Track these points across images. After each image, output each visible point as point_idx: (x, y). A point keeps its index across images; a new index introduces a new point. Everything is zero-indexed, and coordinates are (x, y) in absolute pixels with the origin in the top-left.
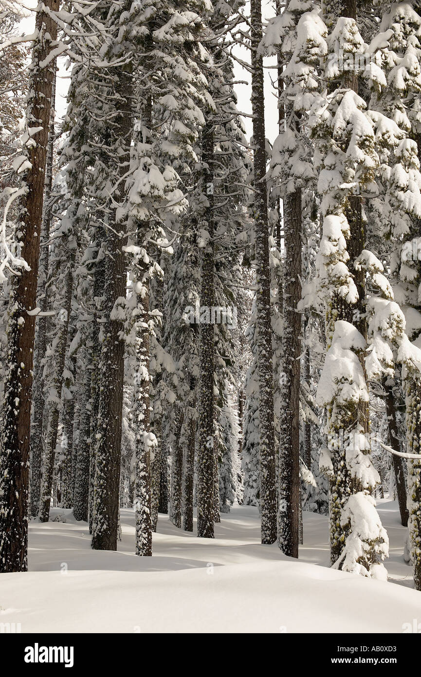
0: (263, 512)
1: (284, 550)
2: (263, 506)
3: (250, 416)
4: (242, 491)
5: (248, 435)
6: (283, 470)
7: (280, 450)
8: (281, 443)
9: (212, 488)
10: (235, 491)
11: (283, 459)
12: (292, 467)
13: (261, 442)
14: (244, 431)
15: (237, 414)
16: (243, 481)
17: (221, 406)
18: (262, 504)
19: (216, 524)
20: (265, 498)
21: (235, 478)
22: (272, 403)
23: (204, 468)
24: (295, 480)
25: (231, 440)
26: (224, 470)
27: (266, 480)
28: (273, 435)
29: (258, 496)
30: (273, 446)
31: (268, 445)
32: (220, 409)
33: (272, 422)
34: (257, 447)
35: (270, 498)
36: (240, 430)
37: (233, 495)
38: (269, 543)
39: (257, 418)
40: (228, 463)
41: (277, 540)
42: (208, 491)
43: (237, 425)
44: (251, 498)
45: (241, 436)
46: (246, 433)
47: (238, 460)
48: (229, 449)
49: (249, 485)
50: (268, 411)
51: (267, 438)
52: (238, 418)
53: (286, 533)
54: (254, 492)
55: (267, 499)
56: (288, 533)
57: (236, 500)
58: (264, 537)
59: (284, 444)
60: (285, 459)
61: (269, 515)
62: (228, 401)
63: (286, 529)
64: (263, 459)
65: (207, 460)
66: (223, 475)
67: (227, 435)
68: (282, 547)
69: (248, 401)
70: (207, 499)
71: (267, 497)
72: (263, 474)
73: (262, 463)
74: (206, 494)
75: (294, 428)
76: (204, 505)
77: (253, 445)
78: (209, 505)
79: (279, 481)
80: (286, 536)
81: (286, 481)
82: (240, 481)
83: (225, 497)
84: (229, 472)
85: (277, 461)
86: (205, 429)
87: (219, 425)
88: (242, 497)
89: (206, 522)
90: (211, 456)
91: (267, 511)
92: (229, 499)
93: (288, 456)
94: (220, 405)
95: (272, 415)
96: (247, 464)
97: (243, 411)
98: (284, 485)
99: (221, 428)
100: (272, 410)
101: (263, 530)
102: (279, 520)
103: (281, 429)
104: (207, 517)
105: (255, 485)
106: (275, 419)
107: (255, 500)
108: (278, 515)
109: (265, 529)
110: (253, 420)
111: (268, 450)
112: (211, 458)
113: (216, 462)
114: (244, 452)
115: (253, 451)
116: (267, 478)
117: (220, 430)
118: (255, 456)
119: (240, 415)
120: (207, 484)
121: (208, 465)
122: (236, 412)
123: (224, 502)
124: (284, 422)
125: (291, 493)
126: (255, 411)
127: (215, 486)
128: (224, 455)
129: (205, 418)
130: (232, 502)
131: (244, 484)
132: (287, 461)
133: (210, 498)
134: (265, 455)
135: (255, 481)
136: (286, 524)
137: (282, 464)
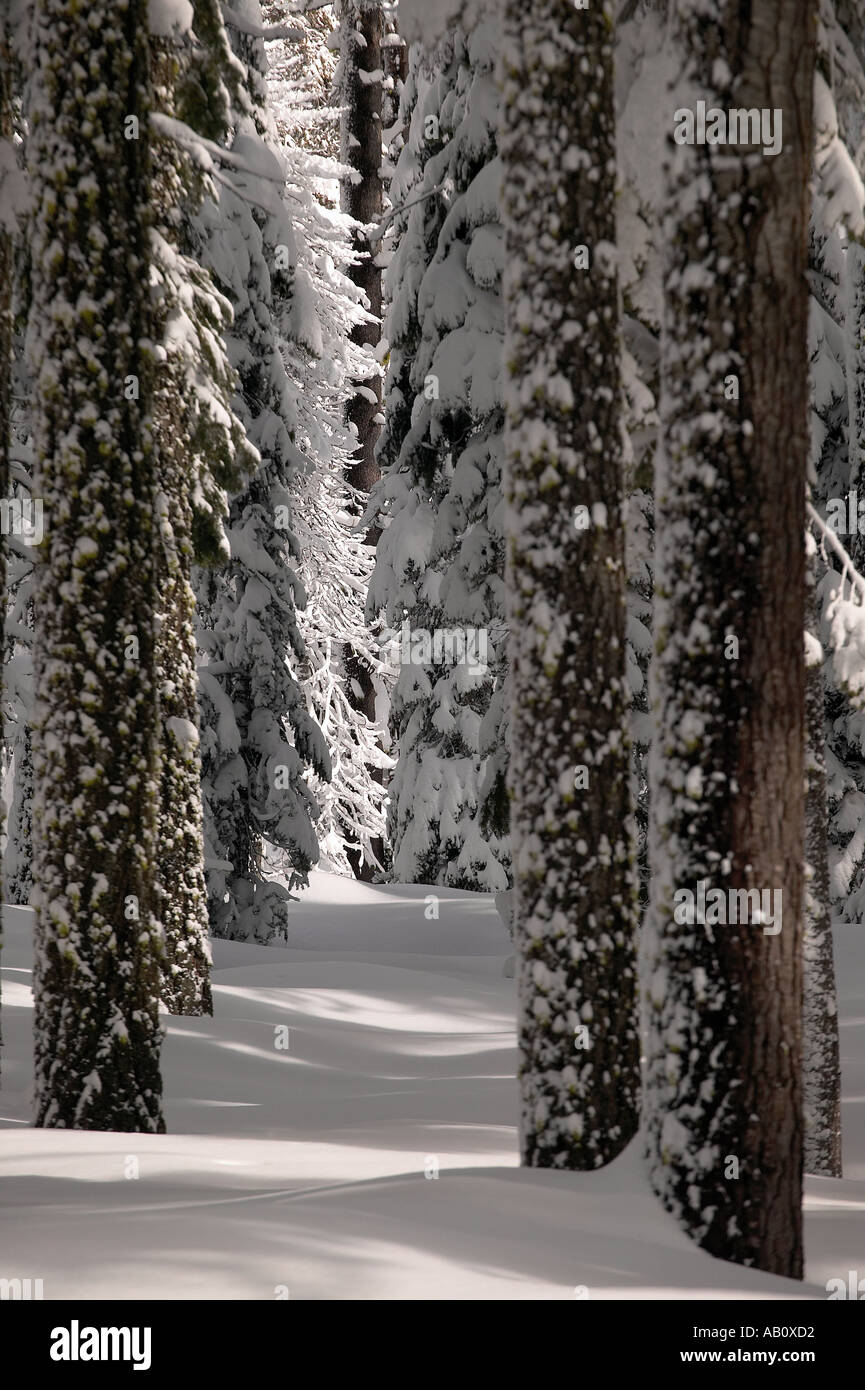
0: (536, 927)
1: (692, 1217)
2: (533, 885)
3: (435, 207)
4: (377, 774)
5: (424, 349)
6: (686, 610)
7: (660, 462)
8: (669, 404)
9: (147, 752)
10: (323, 773)
11: (682, 528)
12: (748, 584)
13: (515, 397)
14: (391, 320)
15: (334, 192)
16: (383, 706)
17: (213, 128)
18: (522, 865)
19: (175, 1030)
20: (549, 820)
21: (326, 683)
22: (606, 95)
23: (88, 599)
24: (775, 685)
25: (293, 389)
26: (238, 616)
27: (558, 688)
28: (609, 346)
29: (495, 811)
30: (609, 432)
31: (569, 422)
32: (204, 151)
33: (604, 249)
34: (491, 446)
35: (585, 819)
36: (358, 315)
37: (313, 808)
38: (581, 1157)
39: (490, 220)
40: (264, 562)
41: (642, 1139)
42: (113, 773)
43: (339, 278)
44: (449, 830)
45: (365, 362)
46: (410, 338)
47: (343, 545)
48: (277, 462)
49: (429, 733)
50: (574, 158)
51: (562, 365)
52: (343, 221)
53: (707, 1089)
54: (466, 783)
55: (564, 831)
56: (721, 1088)
57: (332, 843)
58: (542, 1112)
59: (692, 409)
60: (698, 523)
61: (577, 951)
62: (271, 86)
63: (705, 1051)
64: (533, 530)
65: (106, 541)
66: (234, 654)
67: (261, 349)
68: (681, 1191)
69: (424, 87)
70: (109, 836)
71: (560, 812)
72: (530, 638)
73: (521, 562)
74: (100, 797)
75: (774, 292)
76: (89, 885)
77: (457, 427)
78: (126, 880)
79: (655, 693)
80: (710, 1109)
81: (704, 695)
82: (363, 705)
83: (248, 818)
84: (276, 636)
85: (636, 544)
86: (87, 304)
87: (193, 277)
88: (375, 825)
89: (102, 1014)
90: (134, 511)
91: (561, 922)
92: (278, 839)
93: (723, 501)
94: (206, 117)
95: (604, 187)
96: (413, 574)
97: (386, 170)
98: (693, 725)
99: (213, 297)
100: (603, 155)
101: (532, 1063)
102: (652, 983)
103: (672, 296)
104: (107, 970)
105: (473, 728)
106: (626, 223)
107: (476, 845)
108: (647, 943)
109: (551, 1054)
110: (463, 233)
111: (572, 458)
112: (135, 525)
113: (173, 560)
114: (393, 481)
115: (458, 474)
116: (564, 667)
117: (203, 313)
118: (476, 509)
119: (359, 201)
120: (105, 719)
121: (116, 582)
122: (330, 175)
123: (242, 856)
124: (691, 239)
125: (748, 779)
126: (476, 167)
127: (168, 740)
128: (239, 505)
129: (82, 214)
130: (303, 863)
131: (397, 725)
132: (713, 540)
133: (135, 822)
134: (550, 496)
135: (478, 698)
136: (709, 1018)
137: (678, 567)
